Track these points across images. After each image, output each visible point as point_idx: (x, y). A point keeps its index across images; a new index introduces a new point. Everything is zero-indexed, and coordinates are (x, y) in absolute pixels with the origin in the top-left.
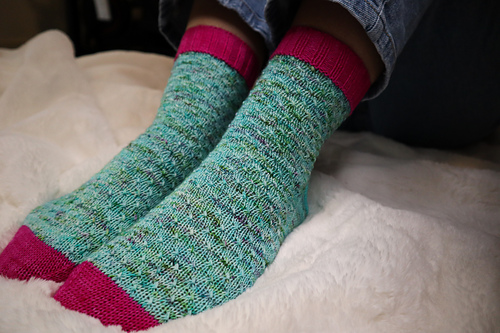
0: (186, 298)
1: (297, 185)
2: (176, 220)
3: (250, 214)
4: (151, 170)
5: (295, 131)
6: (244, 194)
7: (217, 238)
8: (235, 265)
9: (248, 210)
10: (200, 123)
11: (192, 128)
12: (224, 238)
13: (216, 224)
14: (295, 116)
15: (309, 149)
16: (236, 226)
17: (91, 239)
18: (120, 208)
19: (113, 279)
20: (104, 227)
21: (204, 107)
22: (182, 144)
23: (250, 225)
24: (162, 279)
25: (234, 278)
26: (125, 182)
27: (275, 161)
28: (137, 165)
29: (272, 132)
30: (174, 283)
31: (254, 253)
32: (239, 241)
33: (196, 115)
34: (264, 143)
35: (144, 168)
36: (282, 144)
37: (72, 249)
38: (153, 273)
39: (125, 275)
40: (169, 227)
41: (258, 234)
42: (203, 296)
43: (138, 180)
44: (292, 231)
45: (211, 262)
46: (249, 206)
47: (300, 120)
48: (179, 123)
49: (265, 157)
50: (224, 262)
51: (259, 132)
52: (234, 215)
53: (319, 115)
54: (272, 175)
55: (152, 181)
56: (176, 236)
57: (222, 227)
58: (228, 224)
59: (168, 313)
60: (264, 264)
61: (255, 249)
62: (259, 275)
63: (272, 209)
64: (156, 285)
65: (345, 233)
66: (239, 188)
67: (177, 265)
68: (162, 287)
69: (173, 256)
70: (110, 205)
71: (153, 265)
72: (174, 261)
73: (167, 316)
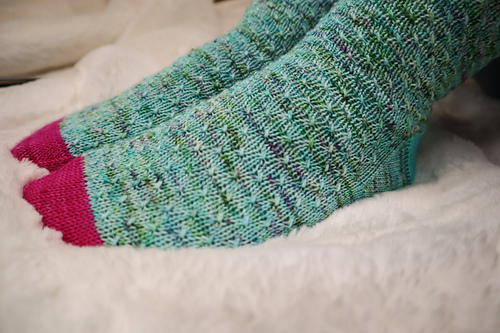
0: (147, 226)
1: (390, 126)
2: (185, 129)
3: (291, 144)
4: (201, 78)
5: (398, 37)
6: (290, 114)
7: (228, 163)
8: (239, 206)
9: (289, 137)
10: (281, 33)
11: (268, 37)
12: (239, 166)
13: (235, 145)
14: (405, 13)
15: (421, 73)
16: (263, 155)
17: (103, 137)
18: (149, 114)
19: (85, 179)
20: (124, 129)
21: (290, 13)
22: (250, 55)
23: (286, 159)
24: (134, 194)
25: (229, 223)
26: (165, 86)
27: (357, 80)
28: (186, 71)
29: (361, 36)
30: (144, 203)
31: (277, 200)
32: (261, 176)
33: (277, 21)
34: (345, 51)
35: (193, 74)
36: (373, 56)
37: (75, 142)
38: (129, 184)
39: (101, 177)
40: (175, 135)
41: (296, 176)
42: (170, 231)
43: (181, 87)
44: (371, 195)
45: (204, 192)
46: (292, 132)
47: (411, 22)
48: (253, 29)
49: (339, 72)
50: (224, 197)
51: (342, 34)
52: (266, 140)
53: (450, 17)
54: (346, 99)
55: (198, 92)
56: (177, 148)
57: (241, 151)
58: (254, 149)
59: (118, 238)
60: (291, 221)
61: (283, 195)
62: (277, 233)
63: (332, 148)
64: (124, 198)
65: (454, 216)
66: (285, 105)
67: (160, 183)
68: (128, 203)
69: (162, 170)
70: (139, 108)
71: (134, 175)
72: (159, 177)
73: (114, 241)
